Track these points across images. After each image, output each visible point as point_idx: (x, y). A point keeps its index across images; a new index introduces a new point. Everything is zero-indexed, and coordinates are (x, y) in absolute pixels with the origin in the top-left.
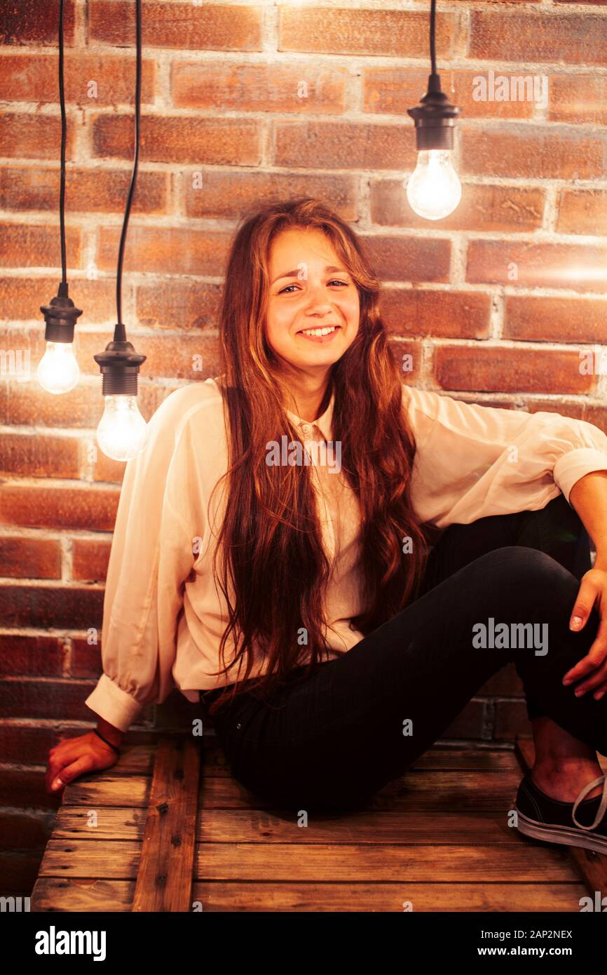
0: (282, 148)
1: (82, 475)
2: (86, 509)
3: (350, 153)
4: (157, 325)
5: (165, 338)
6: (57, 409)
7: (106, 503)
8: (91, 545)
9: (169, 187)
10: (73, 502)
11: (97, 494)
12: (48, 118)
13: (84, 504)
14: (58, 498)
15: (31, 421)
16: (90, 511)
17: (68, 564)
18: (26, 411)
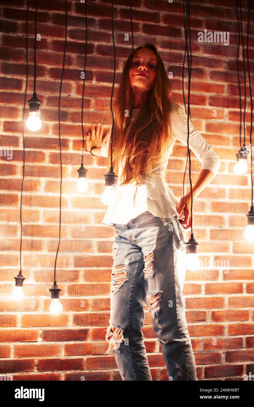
0: (74, 233)
1: (17, 325)
2: (19, 335)
3: (91, 234)
4: (40, 281)
5: (42, 285)
6: (11, 306)
7: (25, 333)
8: (20, 346)
9: (43, 244)
10: (15, 334)
11: (22, 331)
12: (10, 226)
13: (18, 334)
14: (10, 333)
15: (3, 310)
16: (20, 336)
17: (13, 352)
18: (2, 308)
